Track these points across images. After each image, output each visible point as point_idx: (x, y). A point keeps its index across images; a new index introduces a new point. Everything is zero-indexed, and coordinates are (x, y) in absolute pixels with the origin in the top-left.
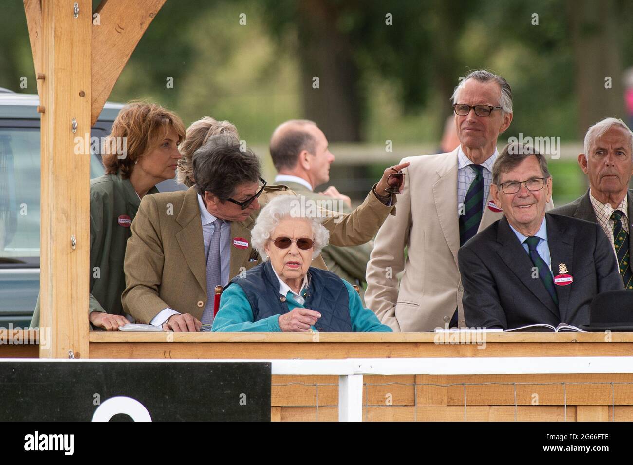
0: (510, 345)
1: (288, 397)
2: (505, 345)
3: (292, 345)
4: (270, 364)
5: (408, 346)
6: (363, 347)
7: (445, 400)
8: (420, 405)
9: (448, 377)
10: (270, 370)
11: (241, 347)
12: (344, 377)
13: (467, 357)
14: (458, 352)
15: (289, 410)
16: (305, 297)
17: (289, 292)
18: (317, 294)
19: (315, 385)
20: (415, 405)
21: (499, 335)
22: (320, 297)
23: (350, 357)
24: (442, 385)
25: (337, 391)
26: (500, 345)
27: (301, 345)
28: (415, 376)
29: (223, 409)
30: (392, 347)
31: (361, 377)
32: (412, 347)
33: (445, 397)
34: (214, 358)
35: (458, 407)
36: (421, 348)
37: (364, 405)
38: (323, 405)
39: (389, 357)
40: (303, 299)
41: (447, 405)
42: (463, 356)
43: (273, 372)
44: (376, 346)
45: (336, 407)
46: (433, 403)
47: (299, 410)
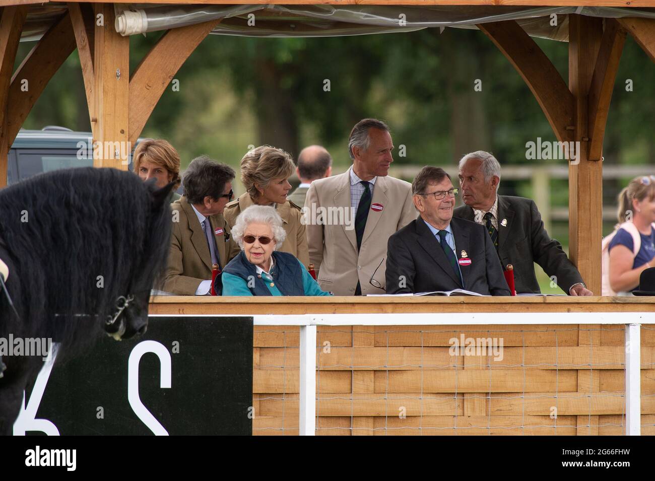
0: (418, 305)
1: (265, 341)
2: (414, 305)
3: (267, 305)
4: (252, 318)
5: (347, 305)
6: (316, 306)
7: (373, 343)
8: (355, 346)
9: (375, 327)
10: (252, 322)
11: (232, 306)
12: (303, 327)
13: (388, 313)
14: (382, 310)
15: (265, 349)
16: (272, 275)
17: (263, 272)
18: (281, 272)
19: (284, 332)
20: (352, 346)
21: (410, 298)
22: (284, 273)
23: (307, 313)
24: (371, 332)
25: (298, 337)
26: (411, 305)
27: (273, 305)
28: (352, 326)
29: (220, 349)
30: (337, 306)
31: (315, 327)
32: (350, 306)
33: (373, 341)
34: (213, 314)
35: (382, 348)
36: (357, 307)
37: (317, 346)
38: (289, 346)
39: (334, 313)
40: (271, 277)
41: (375, 347)
42: (386, 312)
43: (255, 323)
44: (325, 306)
45: (298, 347)
46: (364, 345)
47: (272, 349)
